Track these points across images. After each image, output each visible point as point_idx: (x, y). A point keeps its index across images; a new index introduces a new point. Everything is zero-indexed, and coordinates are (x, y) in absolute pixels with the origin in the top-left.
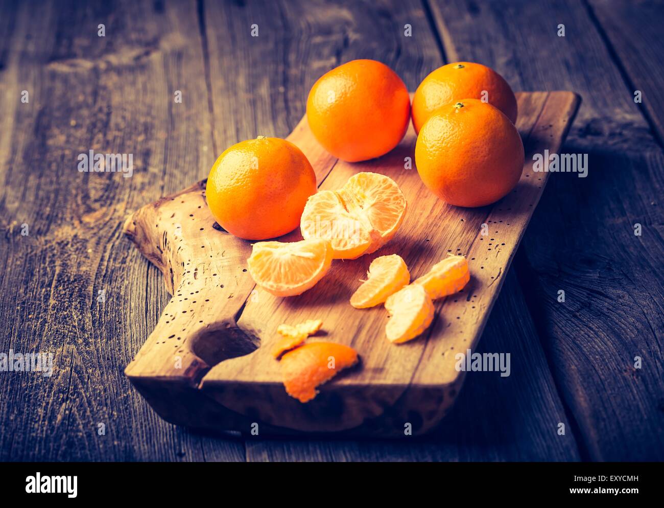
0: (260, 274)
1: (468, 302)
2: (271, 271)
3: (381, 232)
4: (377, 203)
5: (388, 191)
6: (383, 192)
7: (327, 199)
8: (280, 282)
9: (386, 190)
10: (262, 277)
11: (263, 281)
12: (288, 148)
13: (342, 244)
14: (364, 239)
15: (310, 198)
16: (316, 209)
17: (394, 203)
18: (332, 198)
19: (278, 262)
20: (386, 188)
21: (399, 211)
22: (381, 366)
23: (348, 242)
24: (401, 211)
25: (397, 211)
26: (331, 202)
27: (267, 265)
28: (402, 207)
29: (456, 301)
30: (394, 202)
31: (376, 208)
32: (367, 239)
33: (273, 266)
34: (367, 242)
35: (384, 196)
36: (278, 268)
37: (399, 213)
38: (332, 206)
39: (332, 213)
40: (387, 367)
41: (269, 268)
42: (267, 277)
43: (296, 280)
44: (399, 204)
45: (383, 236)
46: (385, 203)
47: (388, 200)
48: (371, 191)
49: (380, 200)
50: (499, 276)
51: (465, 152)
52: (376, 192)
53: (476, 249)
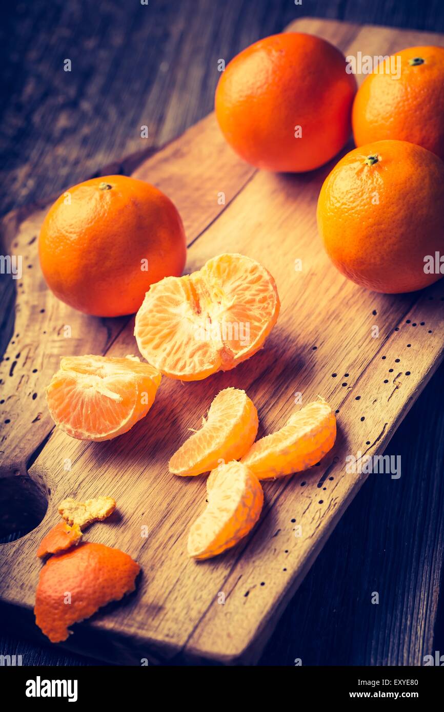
0: (57, 411)
1: (318, 489)
2: (71, 409)
3: (234, 351)
4: (236, 305)
5: (256, 287)
6: (247, 289)
7: (173, 293)
8: (80, 427)
9: (252, 286)
10: (59, 415)
11: (61, 421)
12: (136, 205)
13: (180, 365)
14: (209, 362)
15: (152, 286)
16: (156, 306)
17: (259, 308)
18: (179, 292)
19: (80, 398)
20: (253, 282)
21: (263, 321)
22: (161, 603)
23: (188, 364)
24: (266, 321)
25: (259, 321)
26: (177, 297)
27: (67, 400)
28: (269, 314)
29: (303, 484)
30: (259, 305)
31: (234, 313)
32: (212, 363)
33: (74, 402)
34: (212, 366)
35: (248, 295)
36: (79, 407)
37: (263, 324)
38: (177, 304)
39: (175, 315)
40: (168, 606)
41: (69, 404)
42: (65, 417)
43: (98, 429)
44: (264, 309)
45: (236, 357)
46: (248, 306)
47: (252, 302)
48: (232, 284)
49: (240, 302)
50: (378, 439)
51: (367, 237)
52: (239, 286)
53: (369, 378)
